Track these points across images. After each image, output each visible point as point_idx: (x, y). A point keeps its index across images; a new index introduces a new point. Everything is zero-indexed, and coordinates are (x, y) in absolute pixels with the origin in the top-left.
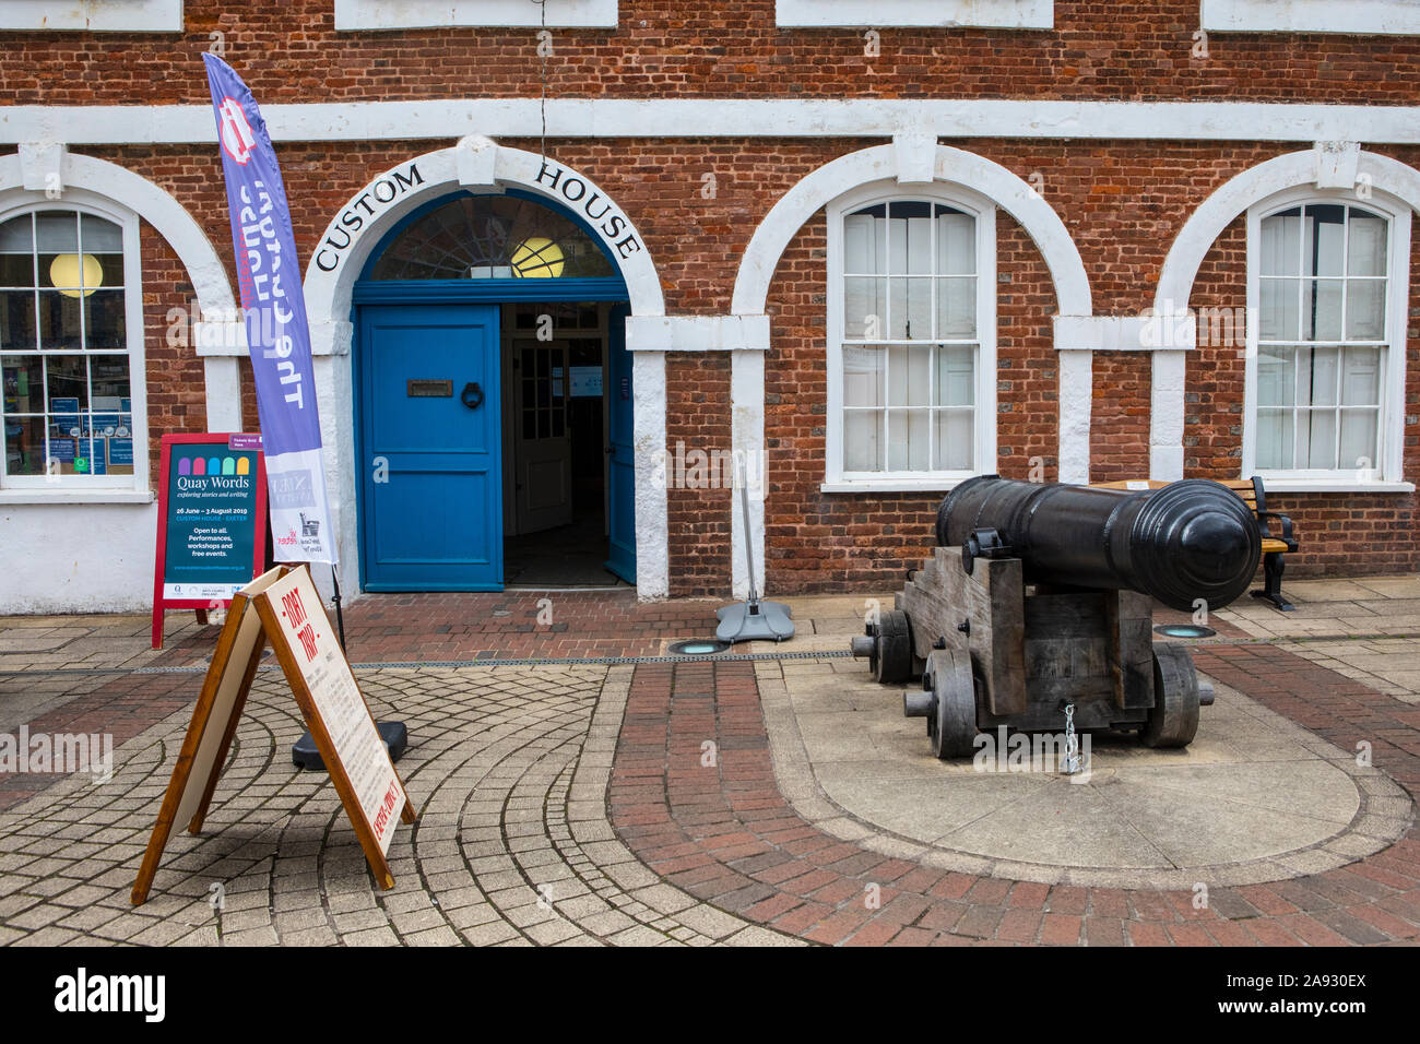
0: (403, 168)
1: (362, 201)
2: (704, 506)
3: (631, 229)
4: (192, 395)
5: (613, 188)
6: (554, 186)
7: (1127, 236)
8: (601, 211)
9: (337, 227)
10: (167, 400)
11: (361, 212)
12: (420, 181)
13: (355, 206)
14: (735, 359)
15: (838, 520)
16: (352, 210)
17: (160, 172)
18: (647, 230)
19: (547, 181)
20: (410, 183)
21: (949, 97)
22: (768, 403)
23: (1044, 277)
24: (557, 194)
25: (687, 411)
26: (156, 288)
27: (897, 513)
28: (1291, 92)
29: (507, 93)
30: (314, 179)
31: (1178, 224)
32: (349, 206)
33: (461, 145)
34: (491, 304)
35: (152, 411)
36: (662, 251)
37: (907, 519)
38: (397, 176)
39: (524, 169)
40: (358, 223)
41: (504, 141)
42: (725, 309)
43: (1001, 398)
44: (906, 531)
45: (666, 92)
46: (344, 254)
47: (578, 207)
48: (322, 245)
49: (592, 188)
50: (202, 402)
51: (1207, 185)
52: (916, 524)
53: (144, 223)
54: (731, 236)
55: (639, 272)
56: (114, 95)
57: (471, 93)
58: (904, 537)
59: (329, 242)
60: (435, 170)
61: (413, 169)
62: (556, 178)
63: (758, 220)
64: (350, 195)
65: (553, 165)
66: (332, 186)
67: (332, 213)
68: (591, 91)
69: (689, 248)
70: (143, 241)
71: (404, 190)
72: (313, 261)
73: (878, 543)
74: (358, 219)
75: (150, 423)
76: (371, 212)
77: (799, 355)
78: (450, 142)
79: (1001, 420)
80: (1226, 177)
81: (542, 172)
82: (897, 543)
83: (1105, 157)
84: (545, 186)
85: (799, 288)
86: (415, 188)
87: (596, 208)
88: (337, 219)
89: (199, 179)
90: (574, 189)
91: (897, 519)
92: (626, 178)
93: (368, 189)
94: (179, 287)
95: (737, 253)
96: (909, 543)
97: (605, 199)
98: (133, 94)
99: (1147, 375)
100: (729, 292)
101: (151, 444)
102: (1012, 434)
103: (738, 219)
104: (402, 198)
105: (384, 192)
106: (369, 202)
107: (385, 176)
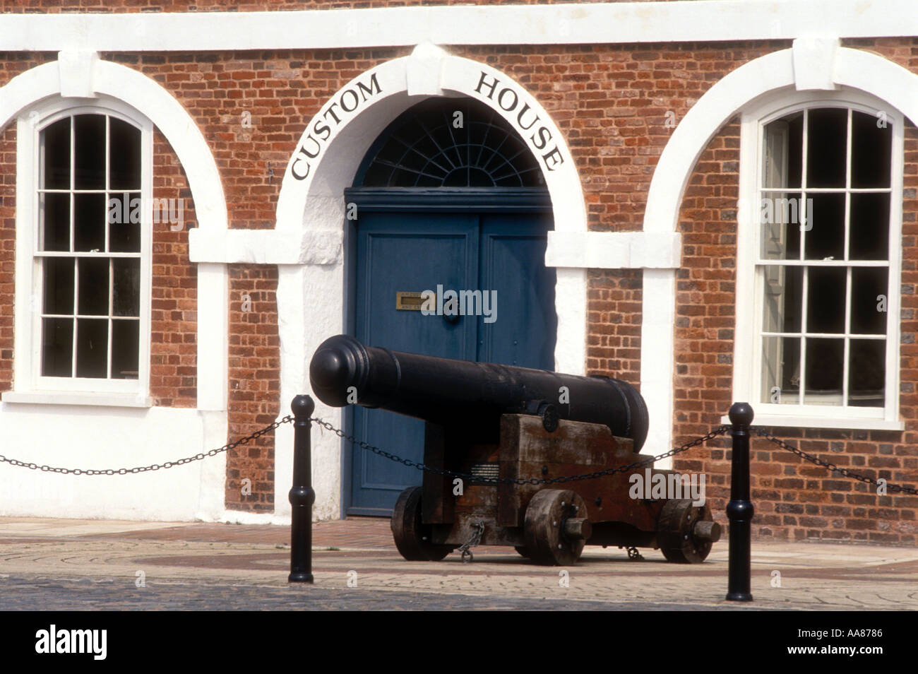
0: (365, 78)
1: (330, 110)
3: (556, 142)
6: (490, 96)
8: (532, 123)
9: (309, 137)
11: (330, 121)
12: (379, 91)
13: (325, 115)
14: (644, 278)
16: (322, 118)
18: (573, 139)
19: (485, 90)
20: (370, 92)
24: (493, 104)
25: (606, 331)
30: (295, 86)
33: (413, 53)
36: (584, 164)
38: (360, 85)
39: (465, 78)
40: (326, 132)
42: (638, 225)
46: (315, 163)
47: (511, 118)
48: (297, 153)
49: (524, 97)
53: (158, 133)
59: (303, 150)
60: (392, 80)
61: (373, 77)
62: (493, 88)
65: (492, 74)
67: (305, 123)
71: (365, 100)
72: (289, 170)
74: (326, 128)
76: (338, 121)
81: (481, 82)
84: (482, 97)
86: (375, 98)
88: (310, 129)
90: (508, 99)
93: (336, 98)
97: (537, 109)
100: (640, 207)
104: (363, 106)
105: (349, 101)
106: (338, 110)
107: (352, 84)
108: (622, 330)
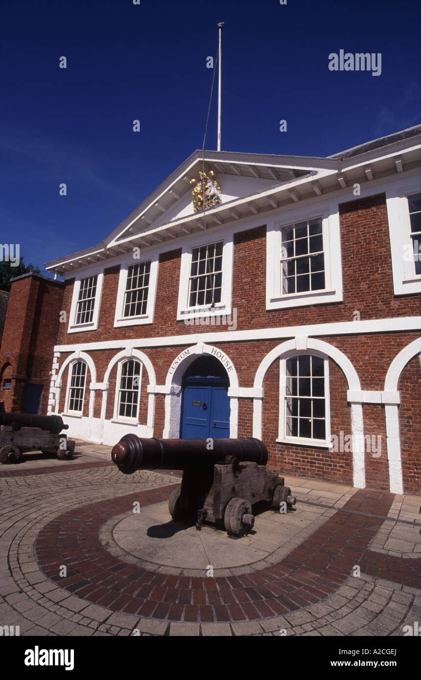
0: (186, 350)
3: (231, 364)
5: (228, 354)
6: (215, 354)
8: (225, 360)
10: (143, 402)
11: (178, 360)
12: (189, 353)
14: (254, 400)
15: (282, 451)
17: (147, 352)
18: (235, 364)
19: (214, 352)
21: (313, 324)
22: (263, 413)
23: (344, 377)
24: (215, 356)
25: (243, 414)
26: (144, 377)
27: (299, 451)
29: (208, 332)
31: (391, 359)
32: (176, 359)
33: (197, 345)
35: (140, 404)
36: (238, 370)
37: (302, 454)
38: (185, 352)
39: (209, 350)
41: (207, 343)
42: (252, 386)
43: (331, 417)
44: (303, 457)
46: (175, 370)
47: (220, 359)
48: (171, 368)
49: (223, 354)
50: (148, 403)
51: (402, 346)
52: (305, 456)
53: (143, 363)
54: (255, 365)
55: (233, 376)
57: (201, 332)
58: (301, 459)
60: (192, 351)
61: (188, 350)
62: (216, 352)
63: (261, 361)
64: (177, 357)
65: (215, 348)
66: (174, 355)
69: (245, 369)
70: (143, 368)
71: (186, 355)
72: (169, 372)
73: (294, 460)
74: (177, 362)
76: (180, 360)
77: (273, 400)
78: (195, 344)
80: (409, 342)
81: (213, 350)
82: (299, 461)
83: (363, 338)
84: (213, 354)
85: (272, 381)
86: (188, 355)
87: (223, 359)
88: (174, 363)
89: (152, 354)
90: (219, 355)
91: (299, 453)
92: (231, 351)
93: (180, 355)
94: (147, 377)
95: (256, 370)
96: (303, 461)
97: (226, 357)
98: (144, 336)
99: (383, 411)
100: (253, 381)
102: (335, 429)
103: (256, 361)
104: (185, 357)
105: (182, 356)
106: (180, 358)
107: (183, 352)
108: (248, 414)
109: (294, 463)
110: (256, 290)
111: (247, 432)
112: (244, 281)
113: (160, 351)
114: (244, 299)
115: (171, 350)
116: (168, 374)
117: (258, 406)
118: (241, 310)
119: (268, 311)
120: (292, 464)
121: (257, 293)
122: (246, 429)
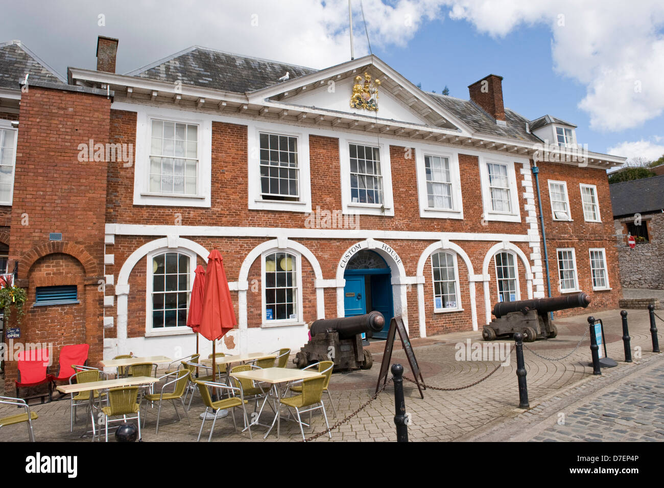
0: (357, 244)
1: (349, 251)
2: (414, 318)
3: (399, 258)
4: (312, 297)
5: (395, 250)
7: (477, 259)
8: (394, 255)
9: (344, 258)
10: (307, 299)
11: (349, 254)
12: (360, 247)
14: (418, 285)
15: (437, 319)
16: (347, 253)
17: (306, 244)
18: (402, 258)
20: (358, 248)
21: (450, 232)
22: (425, 295)
23: (466, 267)
24: (386, 251)
25: (410, 297)
26: (305, 272)
28: (498, 232)
29: (375, 229)
30: (338, 246)
31: (484, 256)
33: (367, 240)
34: (362, 275)
35: (304, 302)
36: (404, 263)
39: (379, 245)
40: (348, 256)
41: (375, 239)
42: (415, 275)
43: (461, 292)
44: (448, 321)
45: (402, 230)
46: (346, 264)
47: (390, 254)
48: (341, 261)
49: (392, 250)
50: (316, 299)
51: (488, 249)
53: (303, 256)
54: (415, 260)
55: (401, 267)
56: (296, 226)
57: (368, 229)
59: (343, 261)
60: (363, 245)
61: (359, 244)
62: (386, 247)
63: (420, 256)
64: (346, 250)
65: (385, 245)
66: (341, 248)
67: (342, 254)
68: (389, 229)
69: (409, 262)
70: (302, 260)
73: (444, 323)
75: (303, 305)
76: (351, 254)
77: (428, 284)
78: (365, 239)
79: (461, 296)
80: (490, 247)
81: (383, 246)
83: (472, 244)
84: (384, 249)
85: (427, 270)
86: (360, 249)
88: (344, 256)
89: (314, 246)
90: (389, 250)
91: (446, 318)
92: (397, 247)
93: (350, 249)
94: (310, 271)
95: (417, 264)
97: (394, 252)
98: (300, 226)
99: (483, 286)
100: (416, 271)
101: (304, 310)
103: (416, 256)
104: (357, 251)
105: (354, 250)
107: (354, 246)
108: (414, 296)
109: (445, 325)
110: (410, 200)
111: (414, 311)
112: (401, 189)
113: (323, 244)
114: (402, 205)
115: (338, 244)
116: (339, 267)
117: (421, 290)
118: (401, 214)
119: (422, 218)
120: (443, 326)
121: (412, 202)
122: (412, 309)
